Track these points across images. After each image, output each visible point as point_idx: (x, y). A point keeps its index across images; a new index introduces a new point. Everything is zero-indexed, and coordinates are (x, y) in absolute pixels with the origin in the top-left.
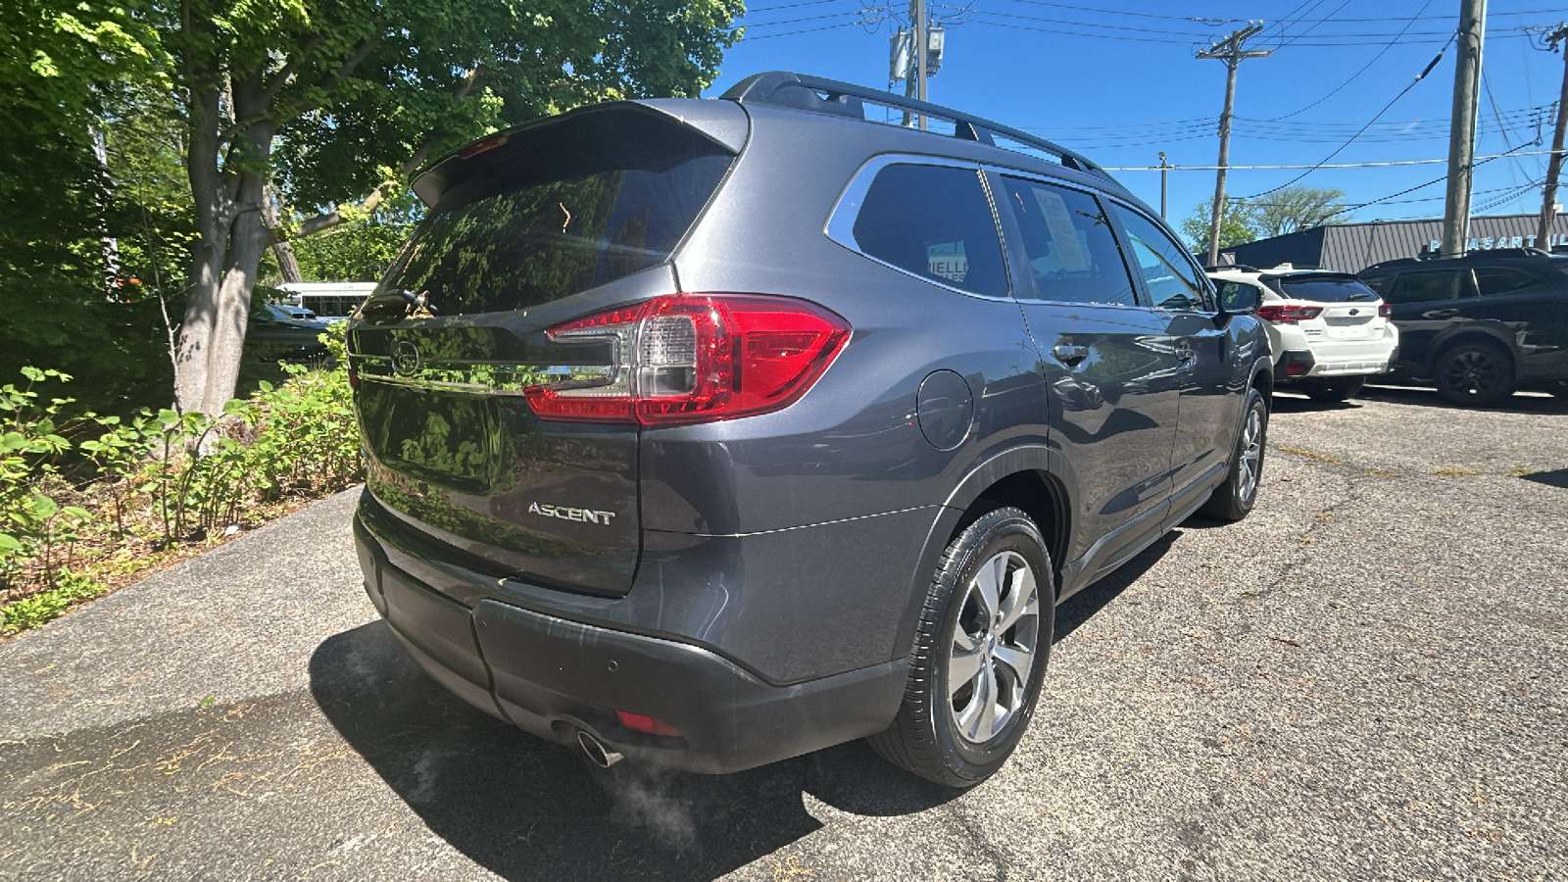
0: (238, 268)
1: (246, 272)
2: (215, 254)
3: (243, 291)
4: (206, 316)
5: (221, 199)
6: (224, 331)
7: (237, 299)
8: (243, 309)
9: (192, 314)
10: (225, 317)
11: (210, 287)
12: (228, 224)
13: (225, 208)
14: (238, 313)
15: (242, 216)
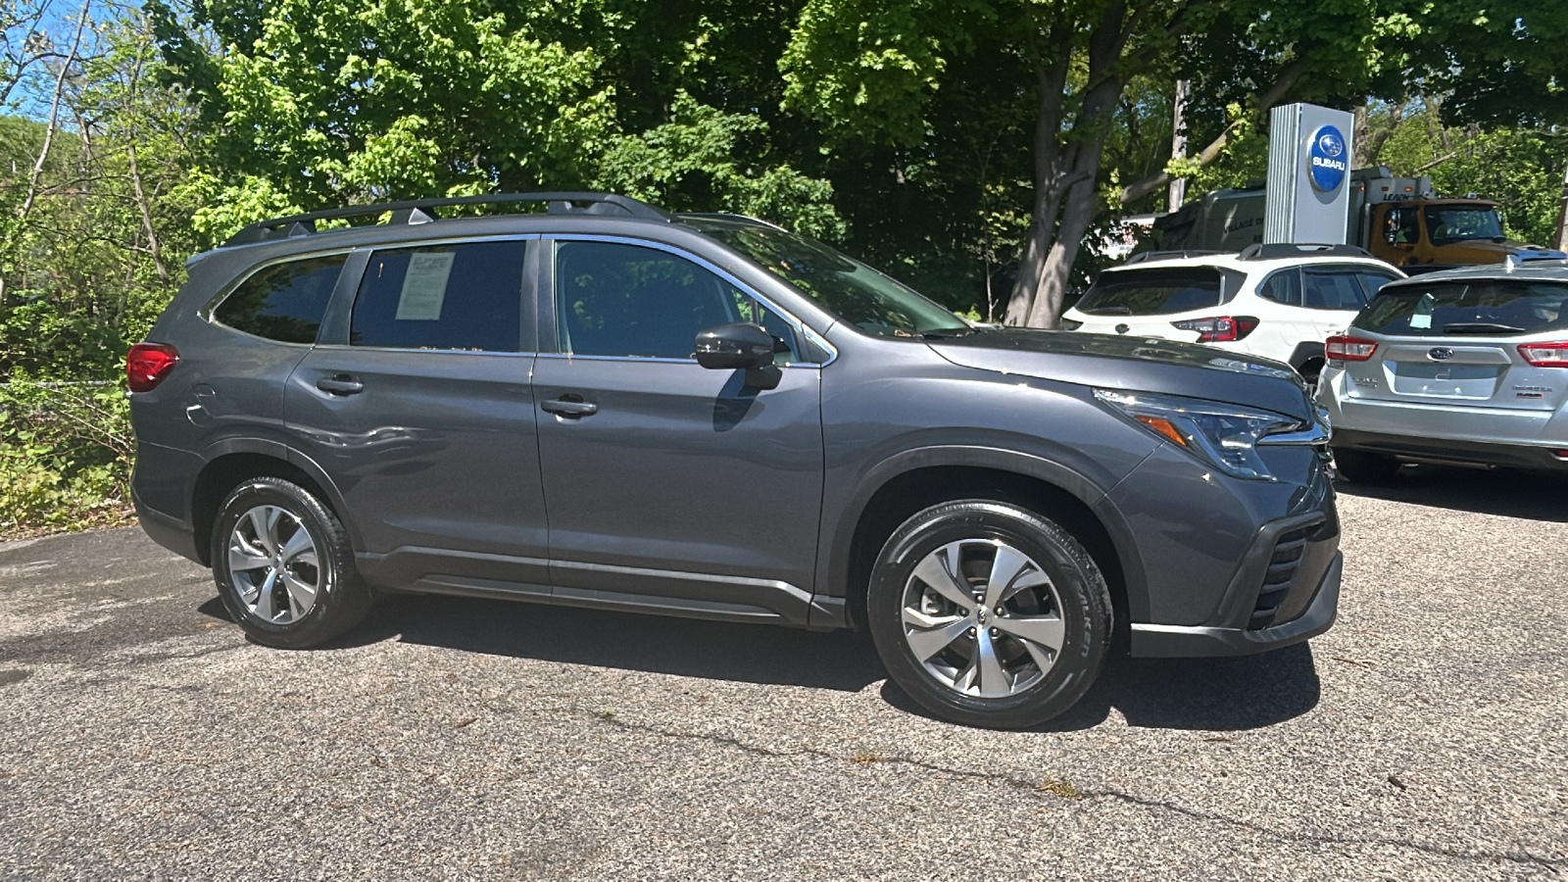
0: (1060, 243)
1: (1066, 247)
2: (1041, 229)
3: (1061, 265)
4: (1026, 292)
5: (1055, 172)
6: (1039, 306)
7: (1054, 273)
8: (1058, 285)
9: (1017, 290)
10: (1043, 291)
11: (1035, 263)
12: (1056, 197)
13: (1057, 180)
14: (1052, 288)
15: (1075, 186)
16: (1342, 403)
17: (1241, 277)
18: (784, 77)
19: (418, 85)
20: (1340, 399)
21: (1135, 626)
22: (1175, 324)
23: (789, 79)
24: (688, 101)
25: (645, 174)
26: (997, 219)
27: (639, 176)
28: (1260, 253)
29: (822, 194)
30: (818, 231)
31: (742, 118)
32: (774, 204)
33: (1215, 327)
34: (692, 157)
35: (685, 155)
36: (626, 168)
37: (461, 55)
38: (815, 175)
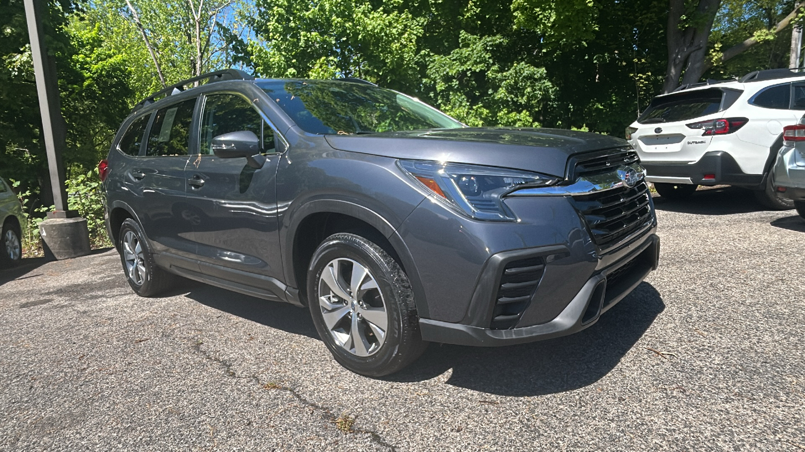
15: (692, 54)
16: (789, 169)
17: (740, 92)
18: (514, 14)
19: (334, 42)
20: (788, 167)
21: (421, 320)
22: (689, 125)
23: (517, 14)
24: (466, 35)
25: (445, 73)
26: (641, 78)
27: (442, 74)
28: (757, 77)
29: (541, 74)
30: (540, 94)
31: (494, 38)
32: (516, 83)
33: (715, 125)
34: (468, 63)
35: (465, 62)
36: (437, 71)
37: (347, 25)
38: (538, 66)
